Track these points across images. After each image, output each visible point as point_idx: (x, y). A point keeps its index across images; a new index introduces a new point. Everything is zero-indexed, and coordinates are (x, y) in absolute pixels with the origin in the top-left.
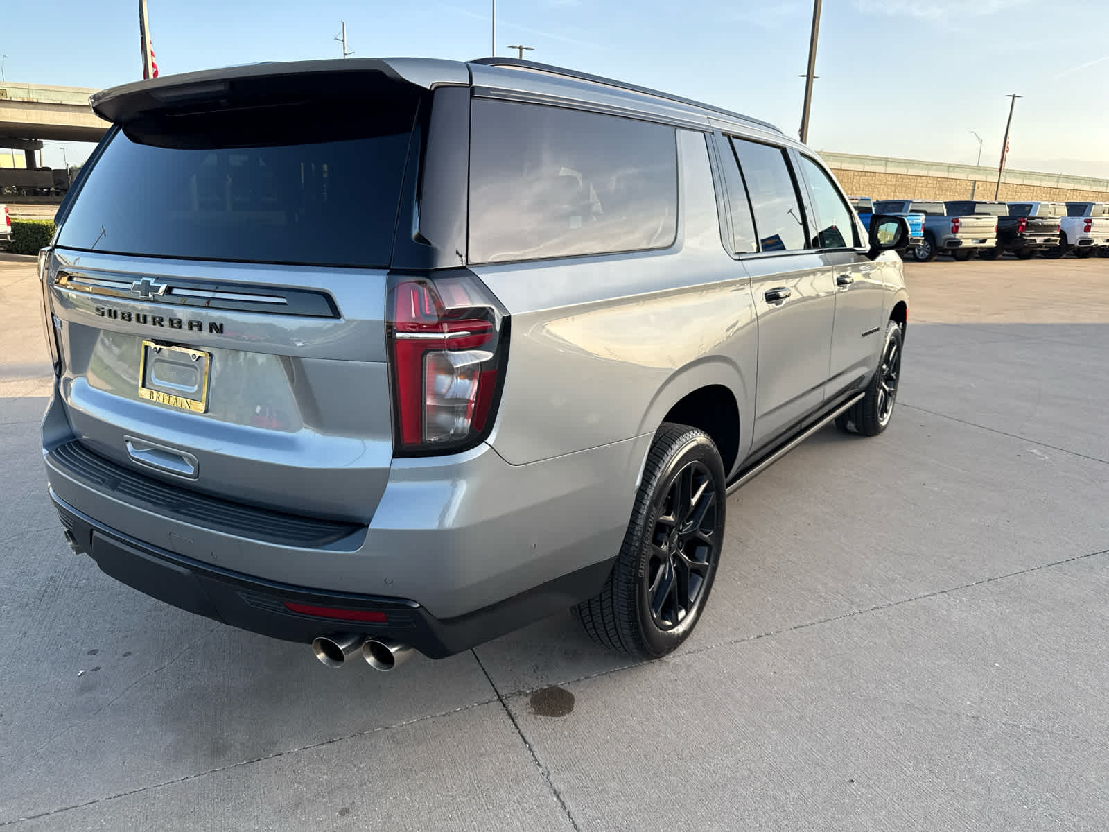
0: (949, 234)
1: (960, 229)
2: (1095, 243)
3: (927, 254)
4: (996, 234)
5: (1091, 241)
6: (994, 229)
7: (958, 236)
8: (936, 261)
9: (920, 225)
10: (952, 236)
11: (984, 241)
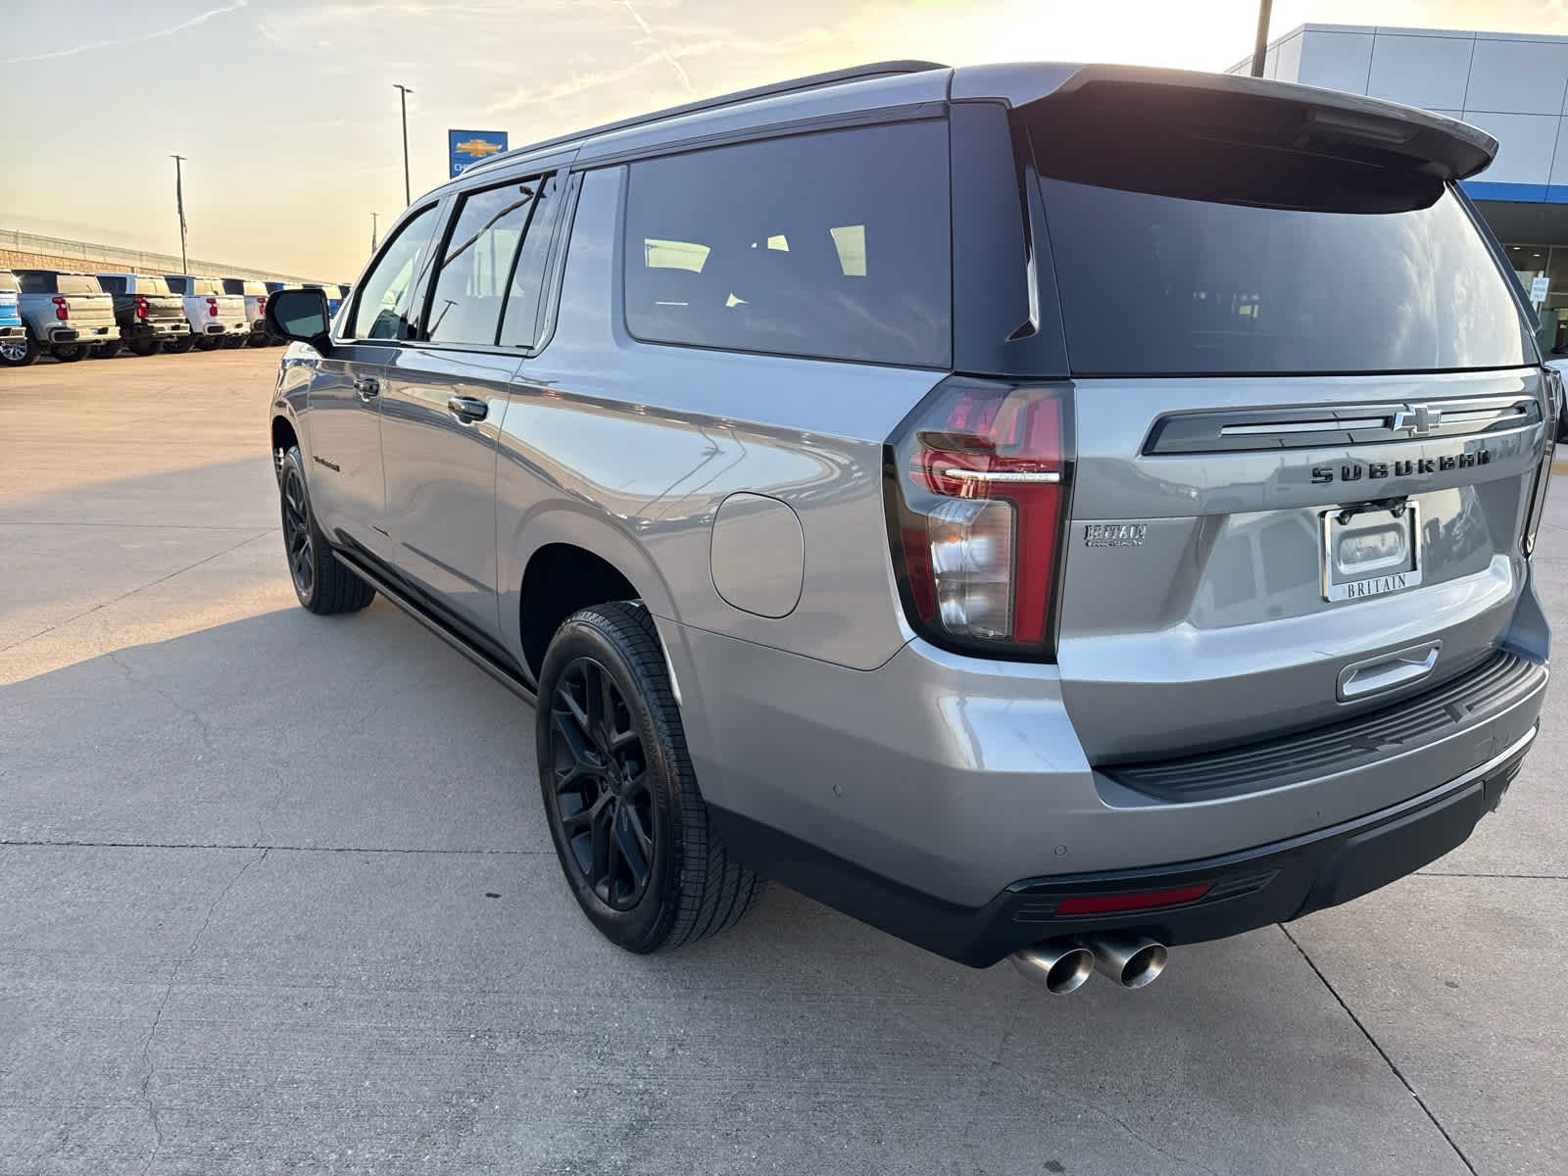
0: (53, 320)
1: (70, 314)
2: (227, 330)
3: (23, 354)
4: (114, 320)
5: (221, 328)
6: (111, 313)
7: (69, 324)
8: (38, 363)
9: (13, 307)
10: (60, 324)
11: (104, 331)
